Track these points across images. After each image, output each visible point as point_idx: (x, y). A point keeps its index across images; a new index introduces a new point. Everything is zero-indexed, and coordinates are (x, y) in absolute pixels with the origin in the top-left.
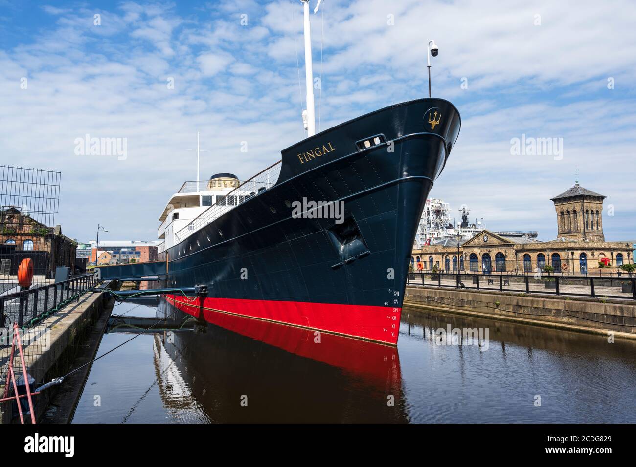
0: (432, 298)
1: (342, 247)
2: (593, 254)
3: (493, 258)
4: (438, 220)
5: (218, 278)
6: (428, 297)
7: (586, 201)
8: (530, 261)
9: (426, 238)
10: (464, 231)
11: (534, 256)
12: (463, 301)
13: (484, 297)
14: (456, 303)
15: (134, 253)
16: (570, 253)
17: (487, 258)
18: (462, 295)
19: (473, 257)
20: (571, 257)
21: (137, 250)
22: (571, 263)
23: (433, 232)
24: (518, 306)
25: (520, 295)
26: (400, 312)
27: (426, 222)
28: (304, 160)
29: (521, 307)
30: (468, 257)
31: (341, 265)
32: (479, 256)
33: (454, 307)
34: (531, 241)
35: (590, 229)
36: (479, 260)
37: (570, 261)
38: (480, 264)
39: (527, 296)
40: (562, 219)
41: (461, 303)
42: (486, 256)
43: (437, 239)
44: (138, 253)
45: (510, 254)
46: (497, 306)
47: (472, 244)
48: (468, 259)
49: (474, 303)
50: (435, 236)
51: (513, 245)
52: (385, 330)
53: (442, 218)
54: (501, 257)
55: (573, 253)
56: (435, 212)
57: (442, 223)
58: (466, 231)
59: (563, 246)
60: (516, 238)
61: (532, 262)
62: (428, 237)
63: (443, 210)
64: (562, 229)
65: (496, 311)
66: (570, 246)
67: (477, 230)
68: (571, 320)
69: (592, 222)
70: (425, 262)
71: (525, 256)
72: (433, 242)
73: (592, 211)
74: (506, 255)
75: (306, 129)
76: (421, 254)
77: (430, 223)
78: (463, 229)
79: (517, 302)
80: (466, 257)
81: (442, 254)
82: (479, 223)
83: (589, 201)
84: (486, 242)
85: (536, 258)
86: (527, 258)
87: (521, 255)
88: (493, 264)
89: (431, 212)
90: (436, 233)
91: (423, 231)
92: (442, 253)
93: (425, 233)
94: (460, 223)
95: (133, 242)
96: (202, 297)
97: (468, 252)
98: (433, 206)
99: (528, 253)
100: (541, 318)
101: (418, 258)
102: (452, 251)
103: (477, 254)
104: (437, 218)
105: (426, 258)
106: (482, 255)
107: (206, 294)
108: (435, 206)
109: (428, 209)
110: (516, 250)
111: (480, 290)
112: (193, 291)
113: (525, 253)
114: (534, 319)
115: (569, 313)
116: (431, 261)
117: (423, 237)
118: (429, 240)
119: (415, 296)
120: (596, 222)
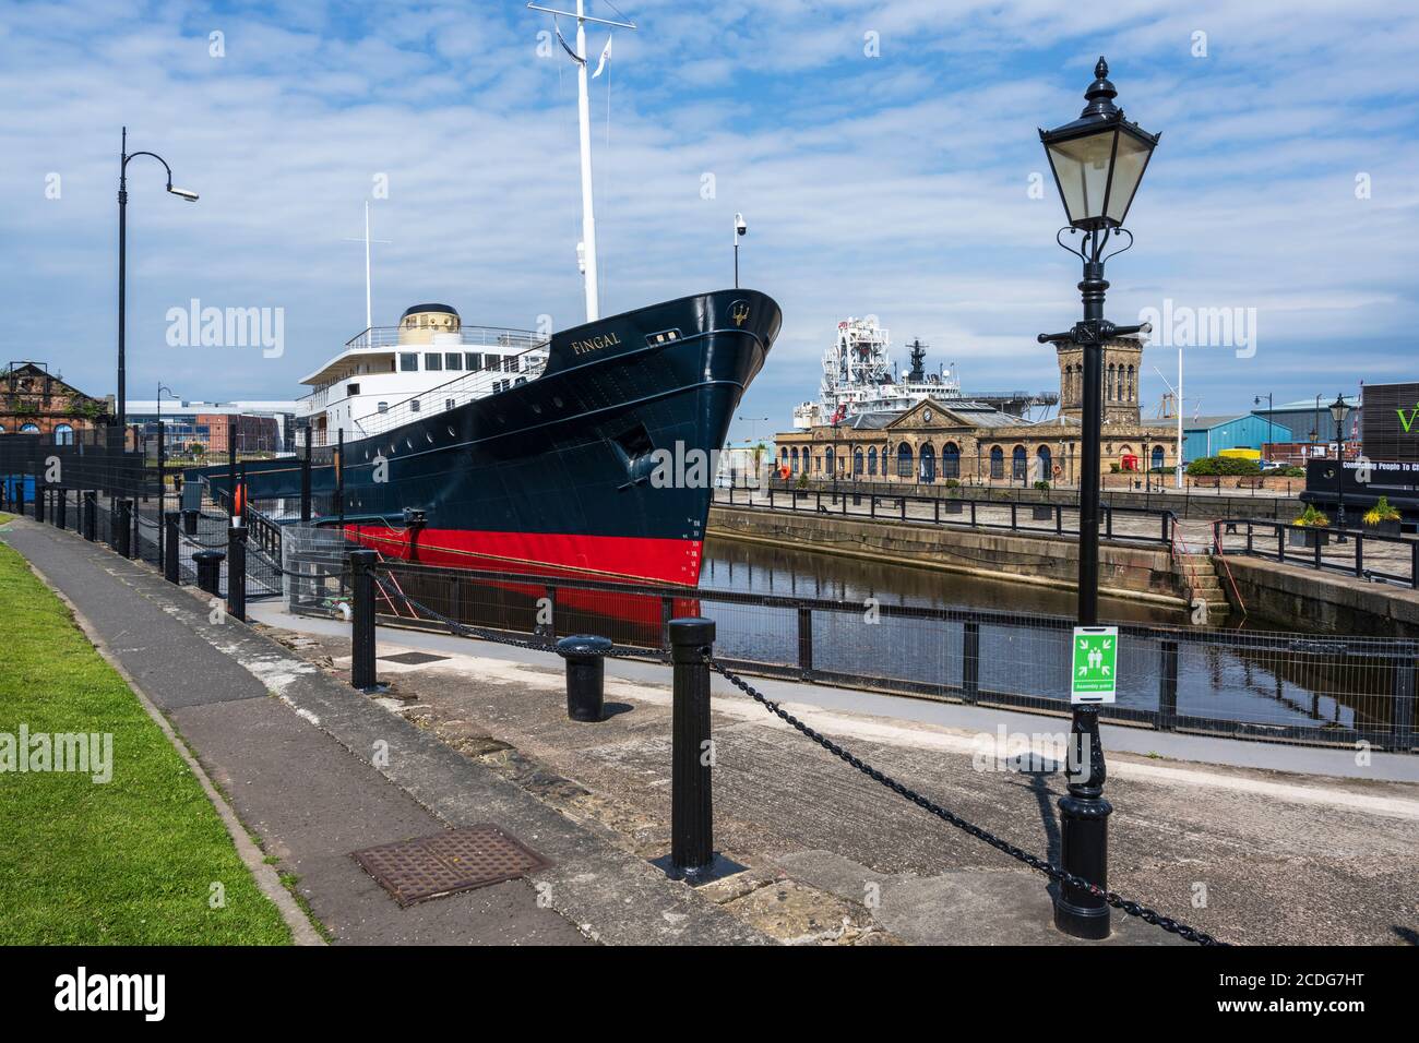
0: (781, 528)
1: (632, 463)
2: (1109, 448)
3: (939, 453)
4: (864, 366)
5: (443, 496)
6: (776, 527)
7: (1111, 348)
8: (1002, 459)
9: (837, 403)
10: (913, 390)
11: (1008, 449)
12: (822, 532)
13: (849, 526)
14: (814, 536)
15: (194, 430)
16: (1067, 445)
17: (928, 453)
18: (822, 523)
19: (905, 450)
20: (1068, 453)
21: (200, 422)
22: (1067, 464)
23: (853, 392)
24: (889, 540)
25: (892, 524)
26: (701, 546)
27: (839, 368)
28: (580, 350)
29: (892, 540)
30: (896, 450)
31: (630, 487)
32: (914, 449)
33: (810, 542)
34: (1010, 420)
35: (1115, 399)
36: (914, 455)
37: (1067, 460)
38: (915, 464)
39: (902, 525)
40: (1068, 381)
41: (820, 536)
42: (927, 449)
43: (859, 405)
44: (204, 430)
45: (968, 446)
46: (864, 539)
47: (903, 424)
48: (895, 454)
49: (835, 536)
50: (856, 399)
51: (975, 429)
52: (684, 569)
53: (872, 361)
54: (952, 451)
55: (1072, 446)
56: (857, 349)
57: (871, 371)
58: (919, 391)
59: (1057, 433)
60: (984, 415)
61: (1005, 461)
62: (842, 400)
63: (875, 345)
64: (1067, 399)
65: (863, 546)
66: (1069, 434)
67: (940, 387)
68: (945, 558)
69: (1120, 387)
70: (818, 459)
71: (993, 449)
72: (852, 410)
73: (1121, 366)
74: (961, 448)
75: (583, 272)
76: (812, 443)
77: (847, 372)
78: (912, 387)
79: (888, 534)
80: (892, 449)
81: (849, 443)
82: (946, 373)
83: (1116, 348)
84: (928, 421)
85: (1011, 455)
86: (997, 454)
87: (987, 448)
88: (939, 465)
89: (849, 348)
90: (858, 393)
91: (832, 388)
92: (850, 441)
93: (836, 393)
94: (906, 373)
95: (185, 405)
96: (416, 528)
97: (896, 439)
98: (854, 335)
99: (1000, 445)
100: (914, 555)
101: (805, 450)
102: (867, 438)
103: (912, 444)
104: (861, 360)
105: (821, 450)
106: (920, 445)
107: (422, 525)
108: (857, 336)
109: (844, 341)
110: (979, 439)
111: (846, 517)
112: (401, 519)
113: (994, 444)
114: (907, 558)
115: (945, 548)
116: (830, 457)
117: (831, 400)
118: (844, 408)
119: (758, 525)
120: (1126, 387)
